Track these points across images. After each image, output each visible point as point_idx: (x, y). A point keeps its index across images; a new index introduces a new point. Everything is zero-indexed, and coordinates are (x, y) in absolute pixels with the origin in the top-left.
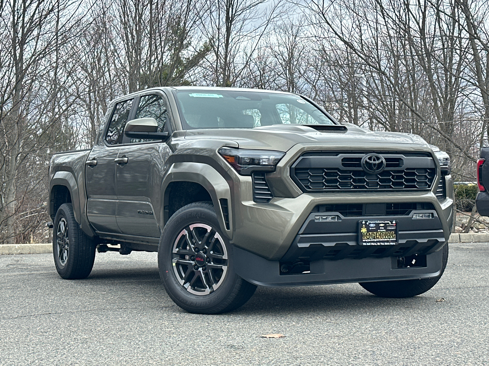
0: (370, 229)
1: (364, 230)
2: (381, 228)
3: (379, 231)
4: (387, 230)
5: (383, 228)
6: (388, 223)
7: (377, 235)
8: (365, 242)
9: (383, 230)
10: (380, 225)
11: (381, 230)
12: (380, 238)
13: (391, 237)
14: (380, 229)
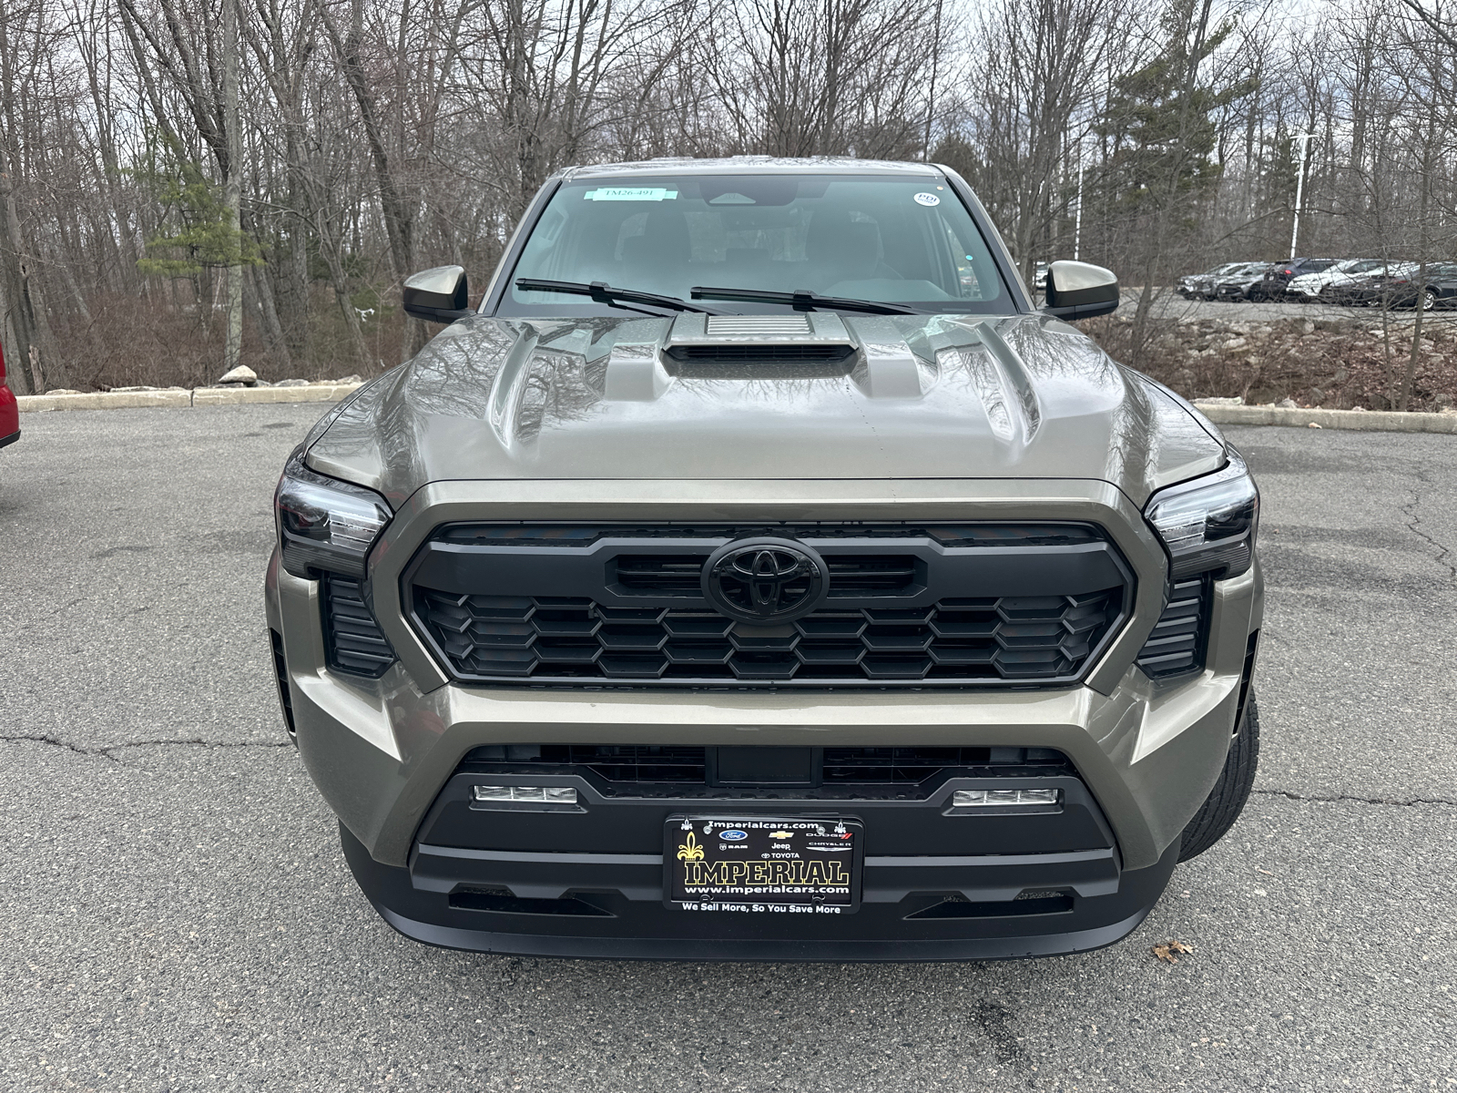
0: (723, 847)
1: (691, 853)
2: (776, 846)
3: (766, 855)
4: (808, 855)
5: (787, 847)
6: (814, 831)
7: (753, 873)
8: (697, 898)
9: (788, 855)
10: (772, 835)
11: (778, 855)
12: (768, 881)
13: (828, 882)
14: (770, 851)
